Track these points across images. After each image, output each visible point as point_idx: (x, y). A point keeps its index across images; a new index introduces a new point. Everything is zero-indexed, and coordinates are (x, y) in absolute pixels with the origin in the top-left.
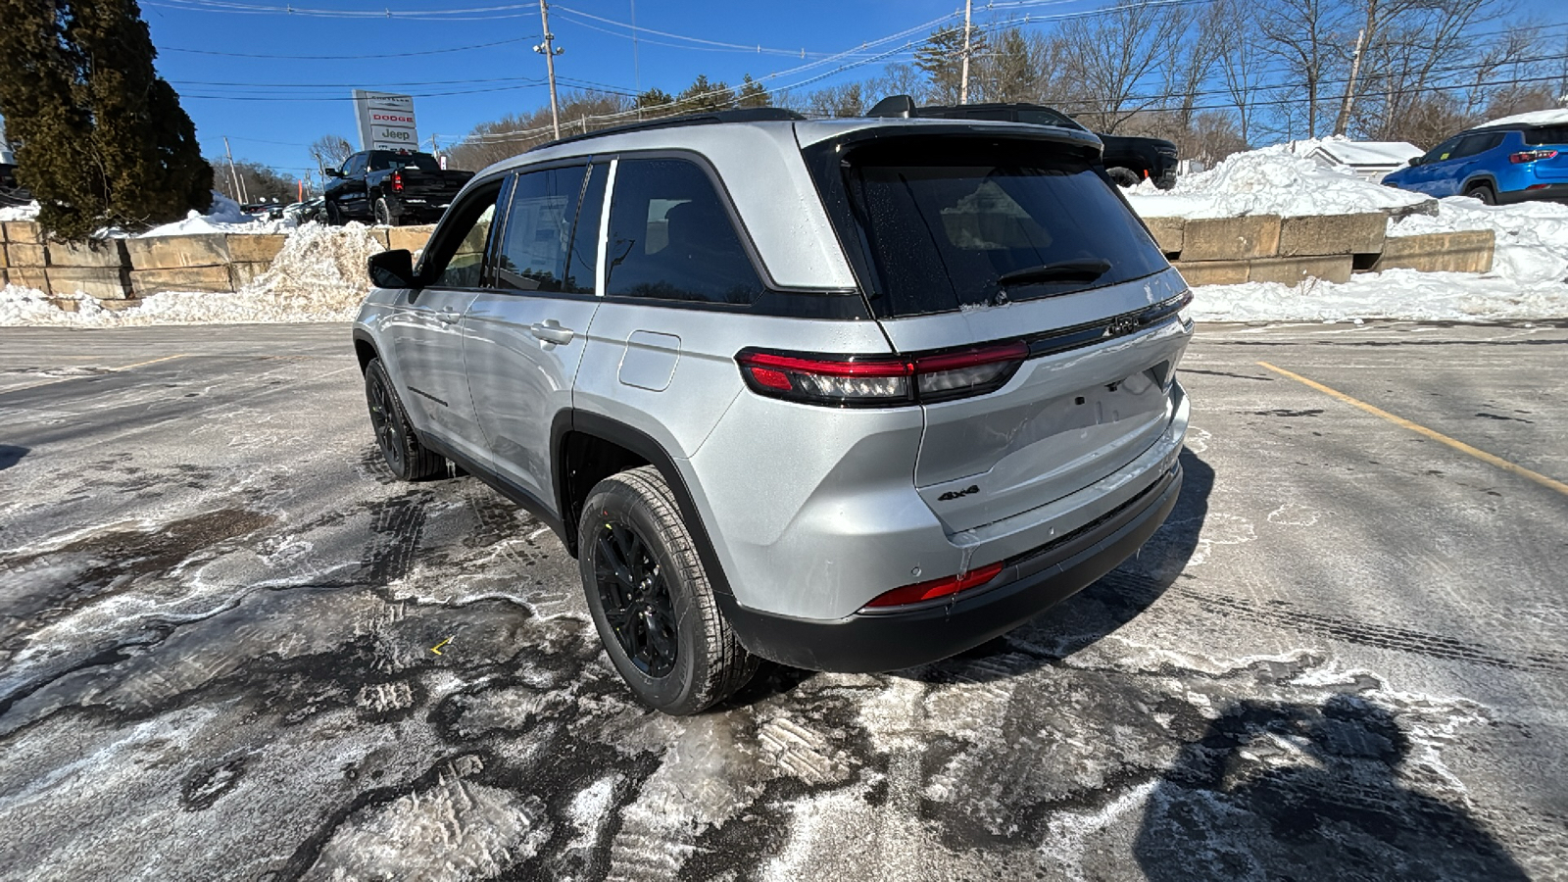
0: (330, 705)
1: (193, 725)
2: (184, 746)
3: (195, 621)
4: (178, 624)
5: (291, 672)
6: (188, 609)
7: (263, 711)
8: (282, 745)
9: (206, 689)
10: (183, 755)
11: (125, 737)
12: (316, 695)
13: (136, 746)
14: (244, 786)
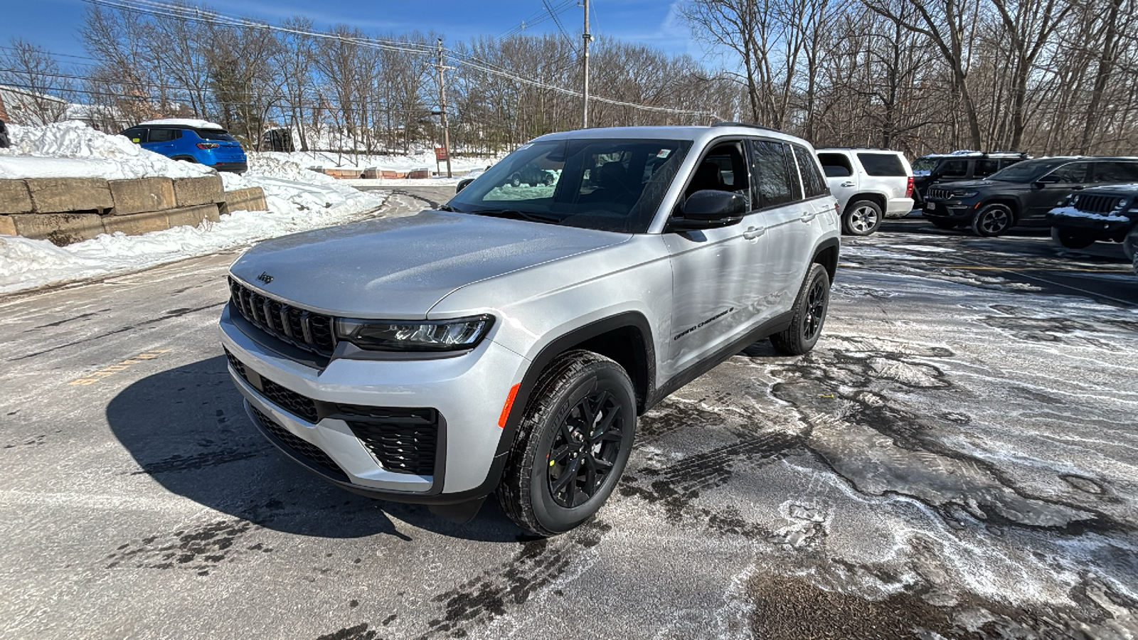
0: (892, 410)
1: (955, 441)
2: (962, 435)
3: (923, 501)
4: (935, 508)
5: (894, 431)
6: (921, 517)
7: (921, 427)
8: (923, 412)
9: (940, 452)
10: (964, 433)
11: (990, 458)
12: (895, 416)
13: (984, 450)
14: (947, 411)
